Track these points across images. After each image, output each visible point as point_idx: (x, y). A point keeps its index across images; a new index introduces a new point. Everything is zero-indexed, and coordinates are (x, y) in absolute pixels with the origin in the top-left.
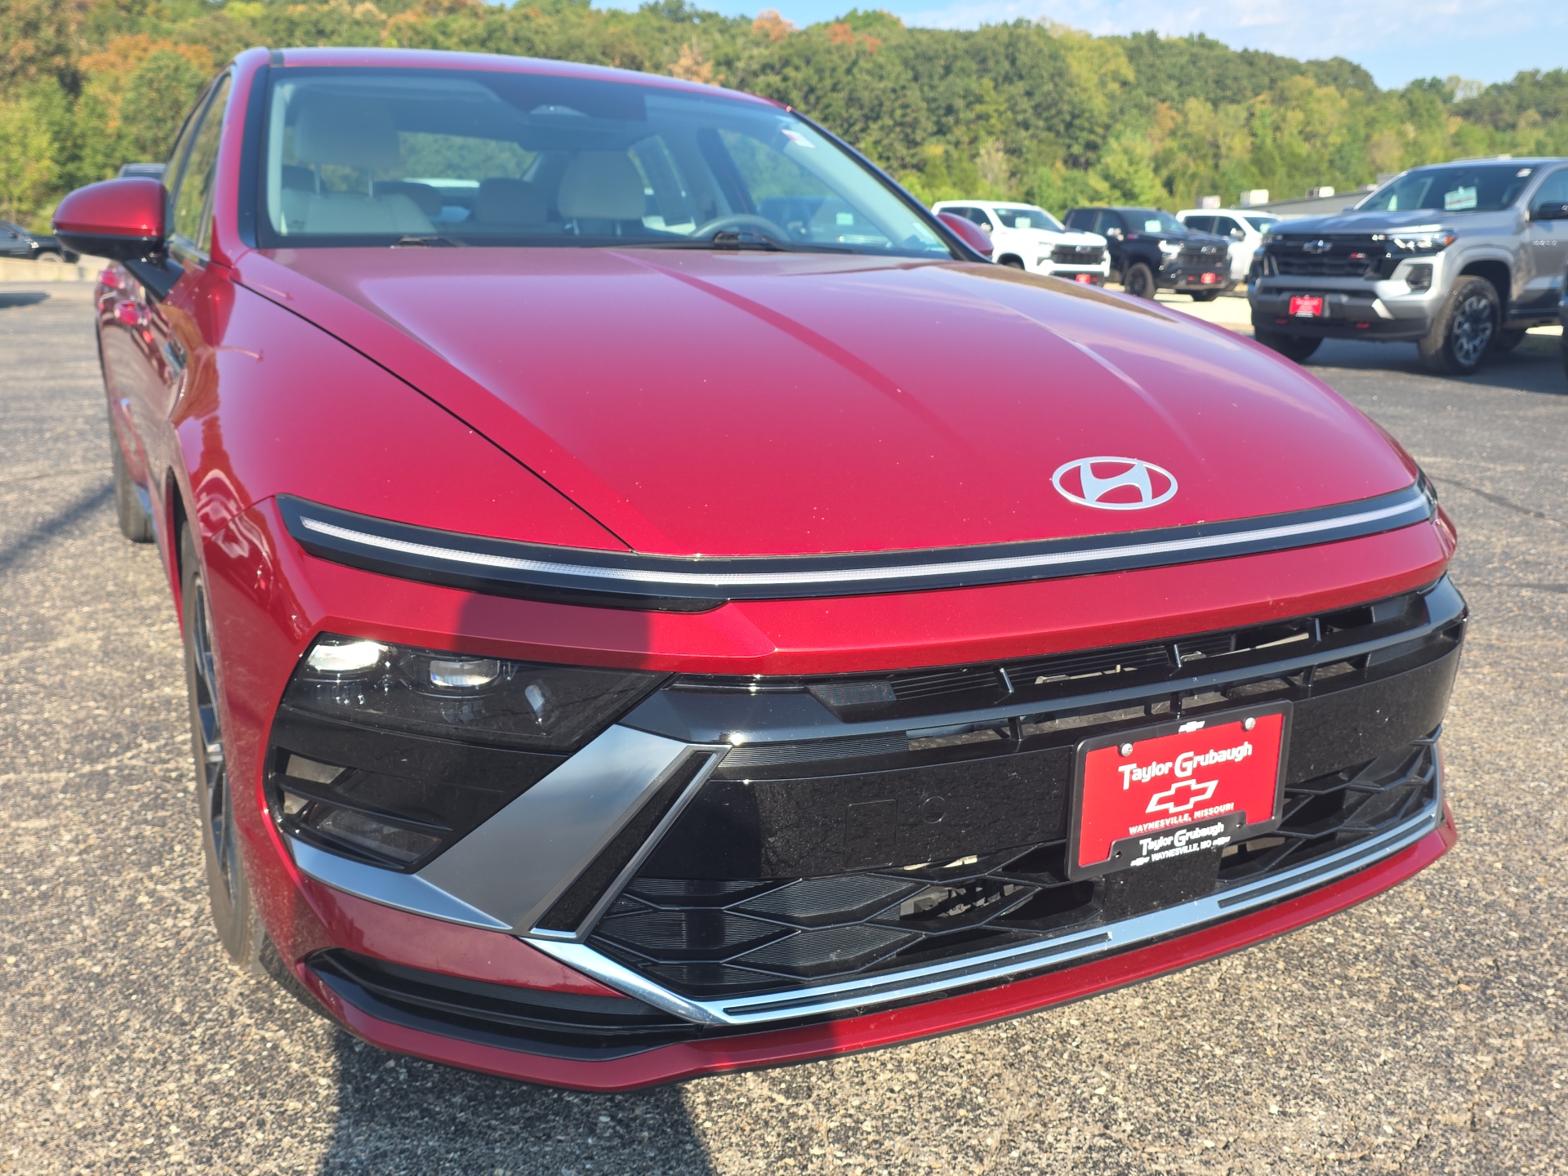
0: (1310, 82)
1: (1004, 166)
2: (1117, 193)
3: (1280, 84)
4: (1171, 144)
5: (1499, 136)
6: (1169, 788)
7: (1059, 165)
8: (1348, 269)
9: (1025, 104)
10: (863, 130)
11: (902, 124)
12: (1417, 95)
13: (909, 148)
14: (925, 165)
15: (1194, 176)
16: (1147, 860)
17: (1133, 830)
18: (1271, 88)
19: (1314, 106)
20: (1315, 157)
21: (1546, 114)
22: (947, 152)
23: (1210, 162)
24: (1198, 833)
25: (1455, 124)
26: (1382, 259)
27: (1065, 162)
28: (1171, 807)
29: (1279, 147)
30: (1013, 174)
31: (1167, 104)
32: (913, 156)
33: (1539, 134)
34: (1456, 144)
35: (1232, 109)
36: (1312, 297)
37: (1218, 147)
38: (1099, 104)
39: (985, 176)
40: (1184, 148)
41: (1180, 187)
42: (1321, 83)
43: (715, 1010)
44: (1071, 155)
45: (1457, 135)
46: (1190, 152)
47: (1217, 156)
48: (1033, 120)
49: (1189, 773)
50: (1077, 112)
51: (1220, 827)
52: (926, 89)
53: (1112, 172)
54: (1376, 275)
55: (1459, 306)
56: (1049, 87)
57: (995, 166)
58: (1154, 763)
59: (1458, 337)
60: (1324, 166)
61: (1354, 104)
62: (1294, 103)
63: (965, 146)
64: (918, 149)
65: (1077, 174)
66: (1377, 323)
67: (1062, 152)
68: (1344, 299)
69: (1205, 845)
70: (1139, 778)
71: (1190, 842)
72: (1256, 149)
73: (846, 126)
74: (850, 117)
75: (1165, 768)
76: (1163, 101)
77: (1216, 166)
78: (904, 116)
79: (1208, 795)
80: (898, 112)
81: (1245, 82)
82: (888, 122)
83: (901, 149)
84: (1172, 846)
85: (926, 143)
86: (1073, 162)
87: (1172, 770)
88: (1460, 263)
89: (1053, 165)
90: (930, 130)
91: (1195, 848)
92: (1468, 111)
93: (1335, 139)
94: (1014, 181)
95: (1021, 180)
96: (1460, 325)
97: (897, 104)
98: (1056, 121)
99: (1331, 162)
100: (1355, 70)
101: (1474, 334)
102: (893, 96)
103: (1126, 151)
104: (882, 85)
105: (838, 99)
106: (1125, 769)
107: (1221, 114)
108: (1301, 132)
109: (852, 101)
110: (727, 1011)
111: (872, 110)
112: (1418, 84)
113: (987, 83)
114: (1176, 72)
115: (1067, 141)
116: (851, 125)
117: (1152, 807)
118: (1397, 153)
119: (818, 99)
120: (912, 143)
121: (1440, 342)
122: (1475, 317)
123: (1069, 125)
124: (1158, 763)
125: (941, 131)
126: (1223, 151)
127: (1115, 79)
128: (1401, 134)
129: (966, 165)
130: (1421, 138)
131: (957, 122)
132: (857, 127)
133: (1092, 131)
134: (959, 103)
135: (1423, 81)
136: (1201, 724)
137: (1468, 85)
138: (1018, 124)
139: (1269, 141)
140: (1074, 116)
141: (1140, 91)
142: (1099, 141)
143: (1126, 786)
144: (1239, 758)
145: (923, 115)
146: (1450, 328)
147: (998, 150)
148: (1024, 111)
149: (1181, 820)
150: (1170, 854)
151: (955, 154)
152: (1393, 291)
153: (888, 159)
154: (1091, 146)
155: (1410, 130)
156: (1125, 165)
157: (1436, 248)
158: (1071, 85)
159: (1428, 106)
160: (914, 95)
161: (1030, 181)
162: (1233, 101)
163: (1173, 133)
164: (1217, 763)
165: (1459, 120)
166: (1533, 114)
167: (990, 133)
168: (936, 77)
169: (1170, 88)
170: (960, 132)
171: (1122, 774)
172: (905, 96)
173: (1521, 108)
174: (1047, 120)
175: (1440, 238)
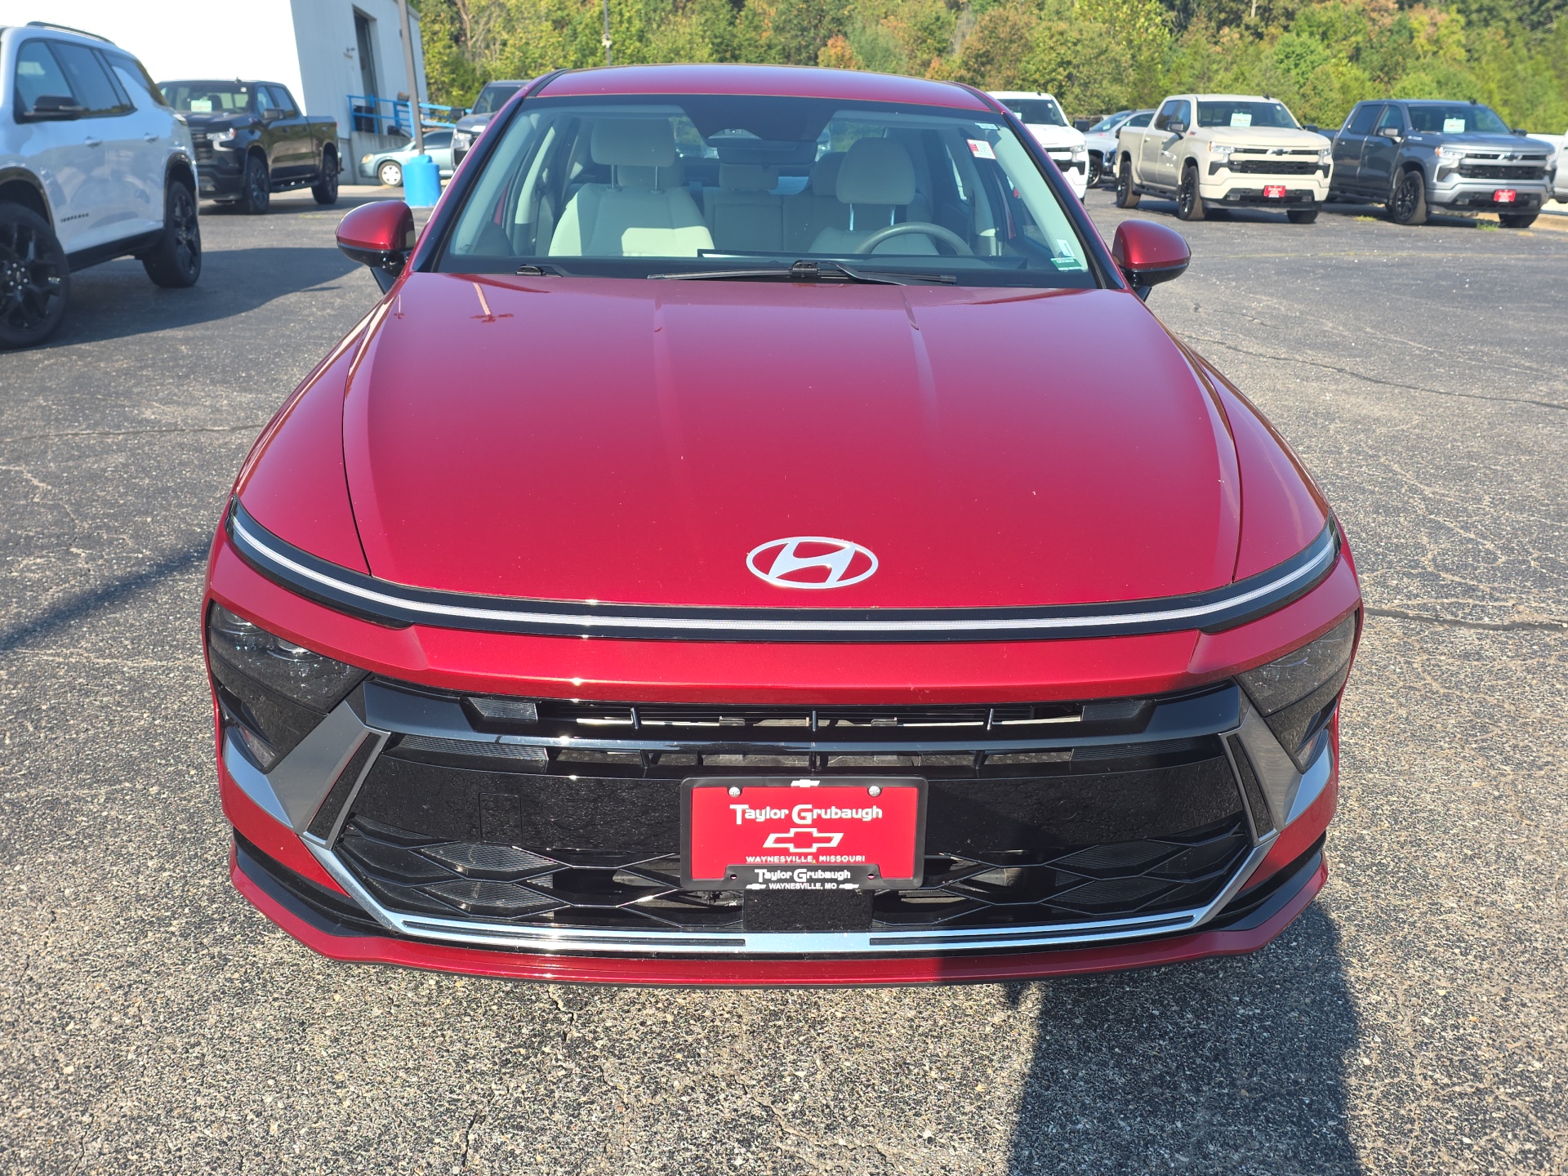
6: (788, 831)
16: (763, 887)
17: (750, 860)
24: (820, 875)
28: (791, 847)
43: (397, 920)
49: (809, 821)
51: (846, 874)
58: (768, 808)
69: (828, 886)
70: (753, 817)
71: (811, 881)
75: (781, 814)
79: (834, 844)
84: (791, 880)
87: (789, 817)
91: (818, 886)
106: (739, 808)
110: (406, 923)
117: (770, 843)
124: (772, 808)
136: (816, 783)
143: (739, 821)
144: (868, 818)
149: (803, 860)
150: (789, 886)
164: (841, 818)
171: (734, 812)
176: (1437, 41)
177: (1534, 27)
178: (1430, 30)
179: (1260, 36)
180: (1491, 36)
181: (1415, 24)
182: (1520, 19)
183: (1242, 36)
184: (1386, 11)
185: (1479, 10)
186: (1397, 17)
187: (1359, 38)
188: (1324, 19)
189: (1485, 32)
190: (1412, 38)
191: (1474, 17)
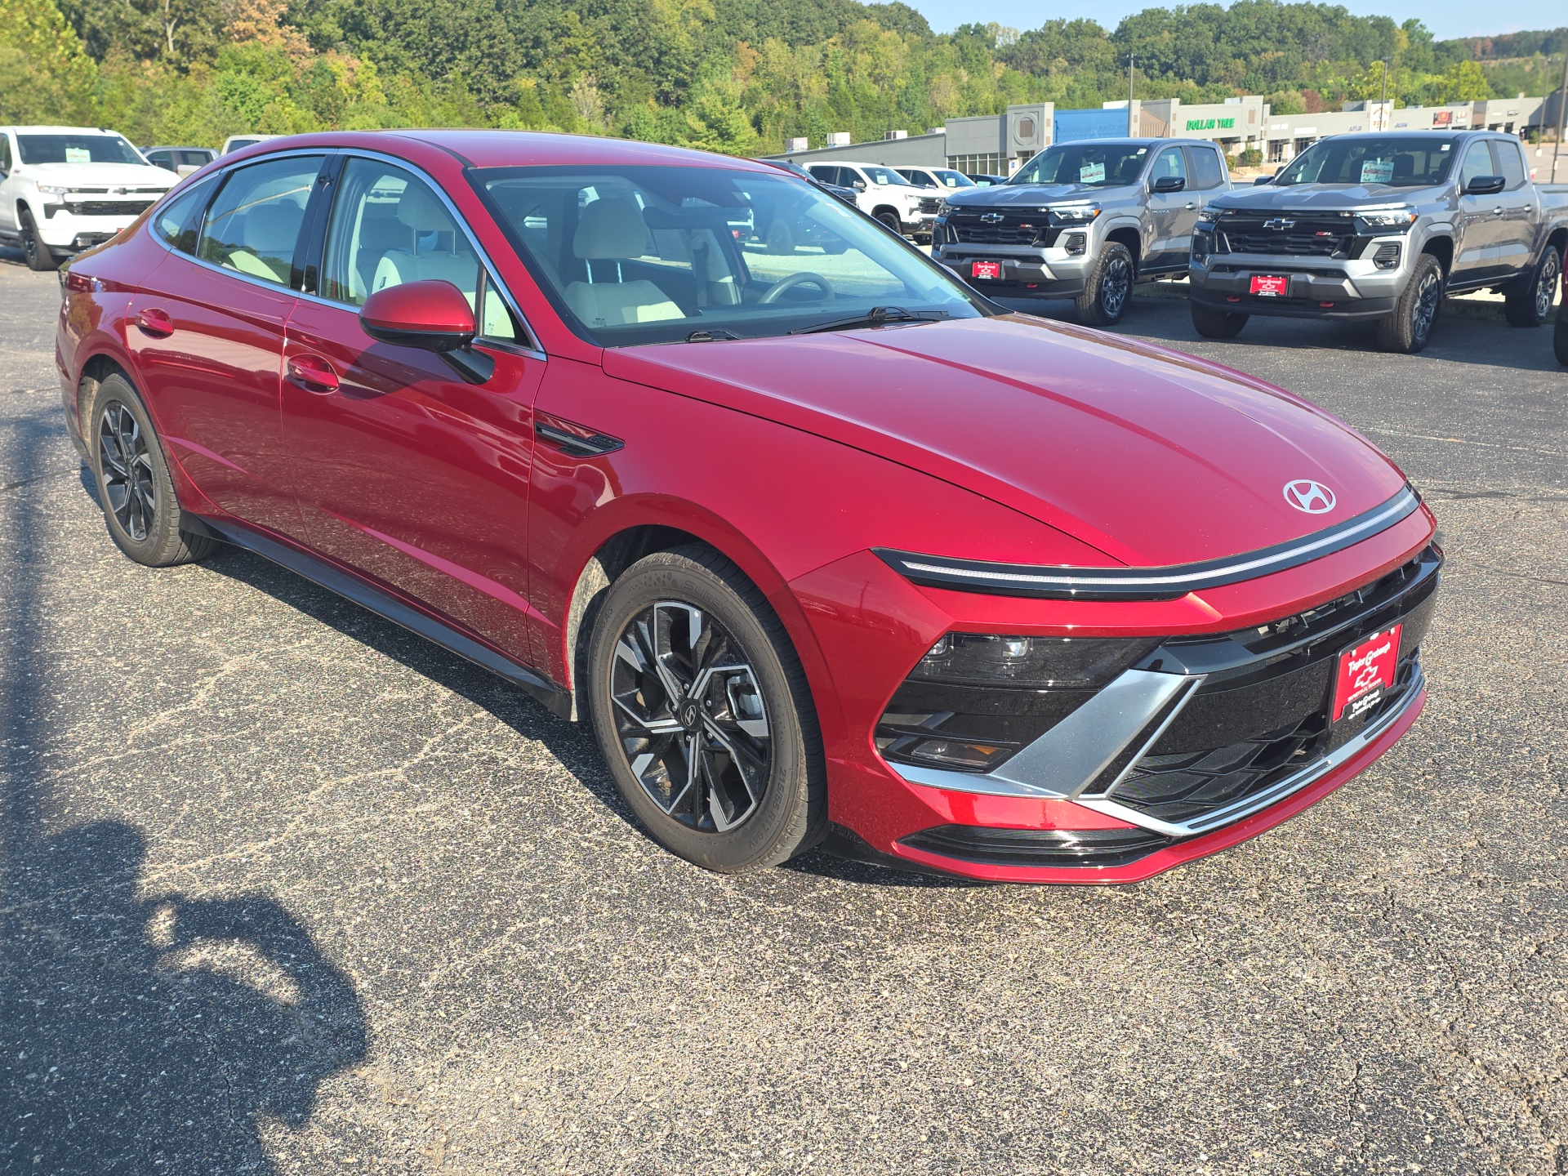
0: (874, 27)
1: (599, 102)
2: (715, 133)
3: (849, 27)
4: (754, 83)
5: (1036, 81)
7: (652, 101)
8: (1019, 238)
9: (612, 38)
10: (449, 60)
11: (489, 55)
12: (966, 41)
13: (499, 80)
14: (518, 99)
15: (779, 115)
18: (841, 31)
19: (880, 49)
20: (884, 98)
21: (1073, 61)
22: (538, 85)
23: (792, 102)
25: (1000, 69)
26: (1045, 228)
27: (657, 99)
29: (853, 88)
30: (608, 110)
31: (746, 44)
32: (505, 88)
33: (1069, 80)
34: (1002, 88)
35: (808, 49)
36: (990, 263)
37: (798, 87)
38: (683, 41)
39: (581, 112)
40: (768, 87)
41: (768, 126)
42: (885, 27)
44: (662, 91)
45: (1002, 80)
46: (773, 92)
47: (797, 96)
48: (622, 56)
50: (664, 48)
52: (511, 19)
53: (707, 111)
54: (1042, 243)
55: (1105, 265)
56: (634, 22)
57: (589, 100)
59: (1105, 293)
60: (893, 108)
61: (914, 48)
62: (863, 46)
63: (557, 80)
64: (510, 82)
65: (671, 111)
66: (1044, 284)
67: (653, 89)
68: (1017, 263)
72: (832, 90)
73: (430, 56)
74: (435, 46)
76: (743, 40)
77: (798, 107)
78: (491, 47)
80: (485, 42)
81: (817, 24)
82: (474, 52)
83: (491, 82)
85: (517, 75)
86: (664, 99)
88: (1105, 231)
89: (646, 101)
90: (519, 63)
92: (1009, 57)
93: (900, 82)
94: (610, 118)
95: (616, 116)
96: (1107, 282)
97: (483, 34)
98: (643, 57)
99: (899, 104)
100: (913, 15)
101: (1117, 289)
102: (478, 26)
103: (718, 91)
104: (465, 14)
105: (419, 26)
107: (798, 55)
108: (870, 75)
109: (435, 28)
111: (457, 40)
112: (965, 29)
113: (573, 16)
114: (752, 10)
115: (657, 77)
116: (436, 55)
118: (954, 96)
119: (398, 24)
120: (504, 76)
121: (1093, 296)
122: (1116, 276)
123: (657, 62)
125: (531, 64)
126: (803, 91)
127: (696, 17)
128: (956, 78)
129: (560, 99)
130: (973, 82)
131: (546, 55)
132: (443, 57)
133: (680, 69)
134: (547, 36)
135: (969, 26)
137: (1006, 33)
138: (607, 59)
139: (843, 82)
140: (662, 53)
141: (720, 29)
142: (688, 79)
145: (511, 46)
146: (1100, 286)
147: (590, 85)
148: (612, 46)
151: (548, 88)
152: (1056, 256)
153: (479, 91)
154: (680, 84)
155: (964, 74)
156: (719, 104)
157: (1088, 219)
158: (656, 21)
159: (976, 52)
160: (498, 25)
161: (627, 117)
162: (808, 43)
163: (755, 73)
165: (1003, 65)
166: (1062, 62)
167: (581, 68)
168: (520, 7)
169: (749, 27)
170: (549, 65)
172: (490, 26)
173: (1052, 56)
174: (635, 55)
175: (1089, 210)
176: (358, 86)
177: (435, 75)
178: (350, 74)
179: (186, 71)
180: (401, 80)
181: (335, 69)
182: (421, 69)
183: (166, 71)
184: (303, 54)
185: (386, 59)
186: (316, 60)
187: (288, 79)
188: (248, 58)
189: (395, 79)
190: (334, 81)
191: (383, 64)
